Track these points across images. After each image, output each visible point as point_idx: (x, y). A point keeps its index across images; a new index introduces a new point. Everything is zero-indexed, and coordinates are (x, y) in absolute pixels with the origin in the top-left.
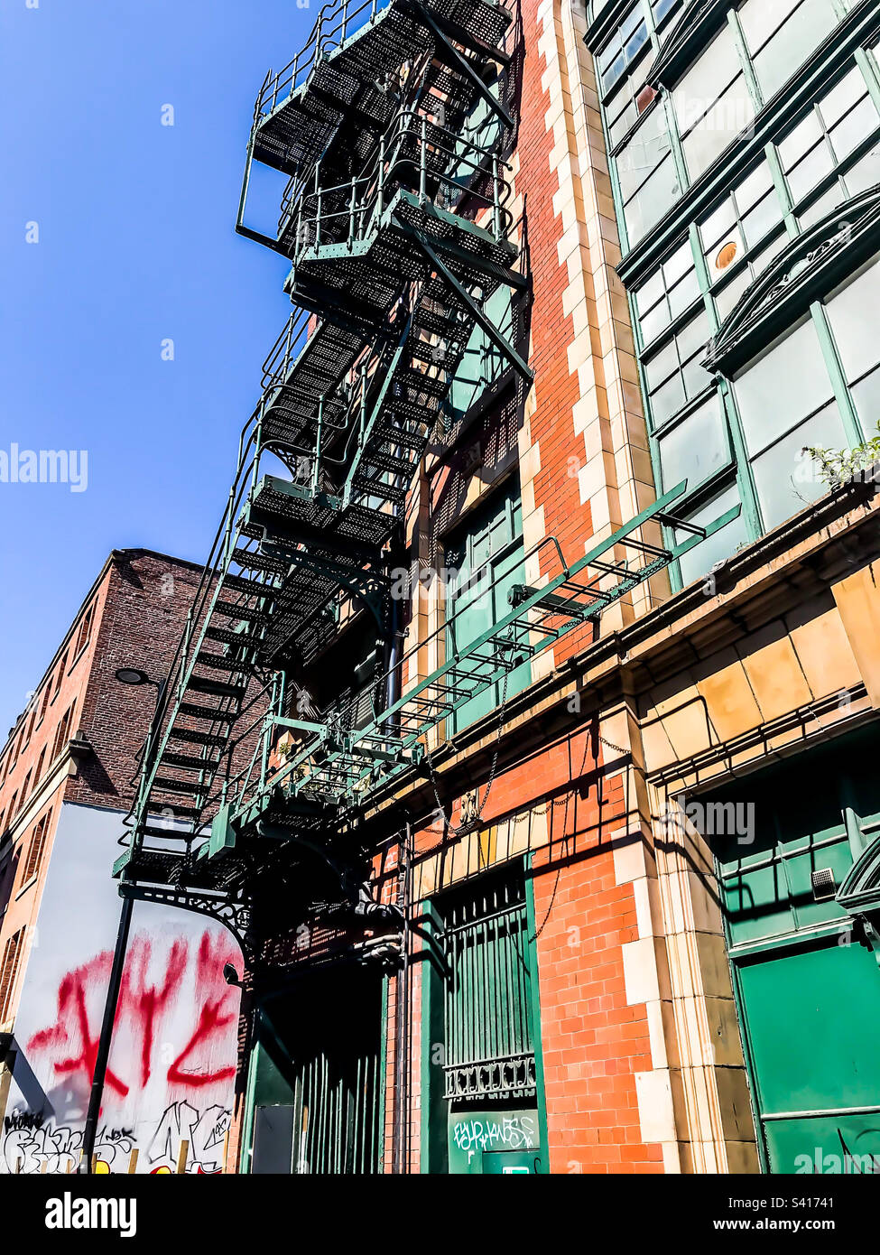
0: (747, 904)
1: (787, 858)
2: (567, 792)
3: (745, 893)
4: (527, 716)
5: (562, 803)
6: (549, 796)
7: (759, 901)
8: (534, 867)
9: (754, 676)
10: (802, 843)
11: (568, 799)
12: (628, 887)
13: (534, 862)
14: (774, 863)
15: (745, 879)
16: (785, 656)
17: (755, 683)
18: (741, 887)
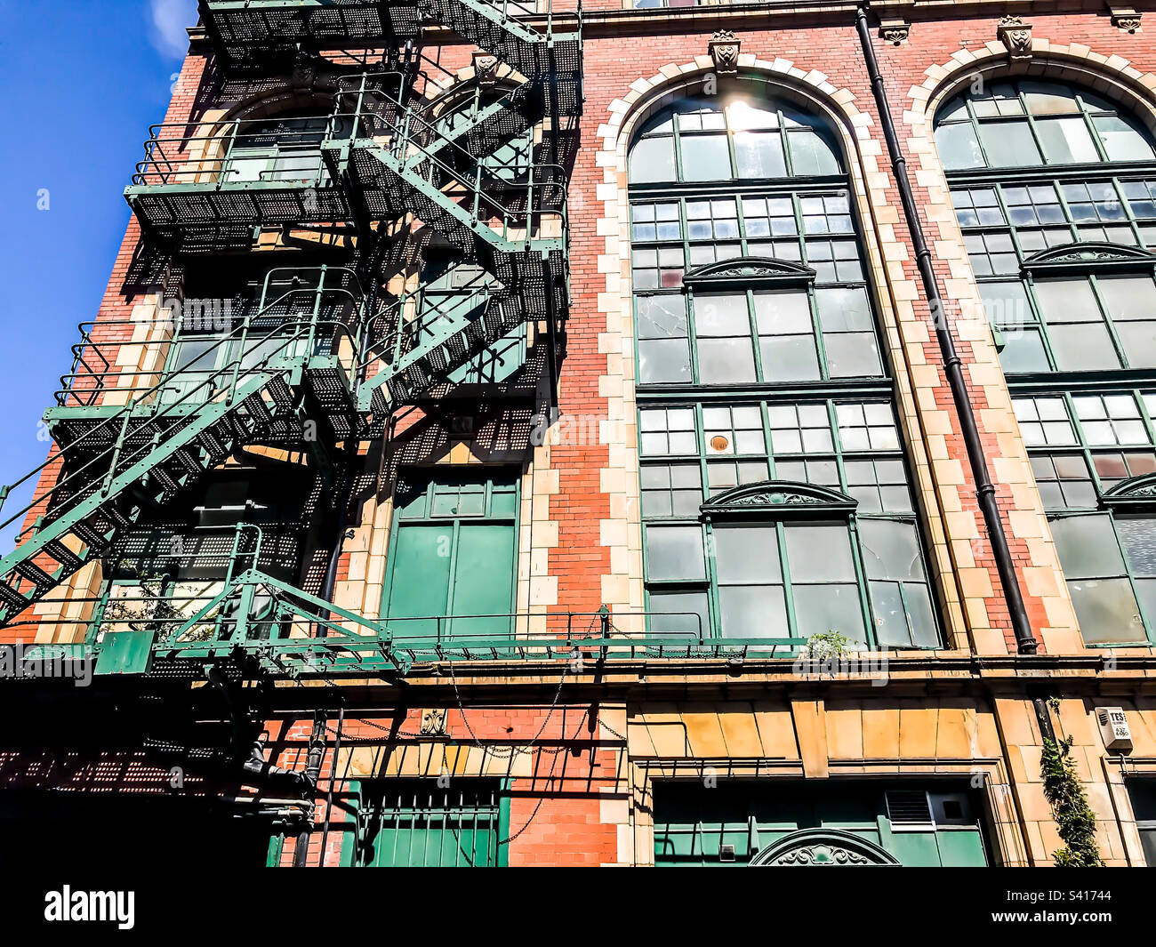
0: (669, 852)
1: (704, 832)
2: (559, 746)
3: (669, 845)
4: (536, 680)
5: (551, 752)
6: (540, 743)
7: (677, 852)
8: (513, 789)
9: (726, 726)
10: (717, 827)
11: (558, 751)
12: (612, 828)
13: (514, 786)
14: (694, 833)
15: (670, 836)
16: (749, 723)
17: (725, 730)
18: (666, 841)
